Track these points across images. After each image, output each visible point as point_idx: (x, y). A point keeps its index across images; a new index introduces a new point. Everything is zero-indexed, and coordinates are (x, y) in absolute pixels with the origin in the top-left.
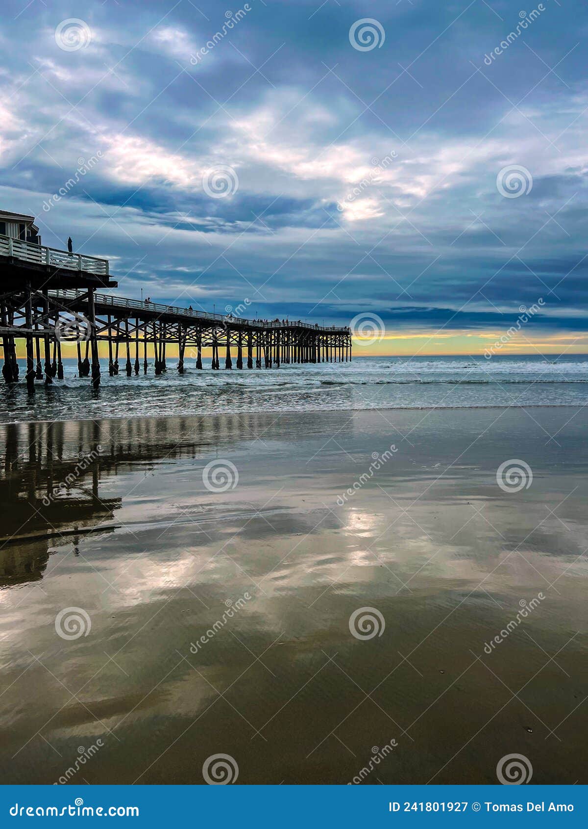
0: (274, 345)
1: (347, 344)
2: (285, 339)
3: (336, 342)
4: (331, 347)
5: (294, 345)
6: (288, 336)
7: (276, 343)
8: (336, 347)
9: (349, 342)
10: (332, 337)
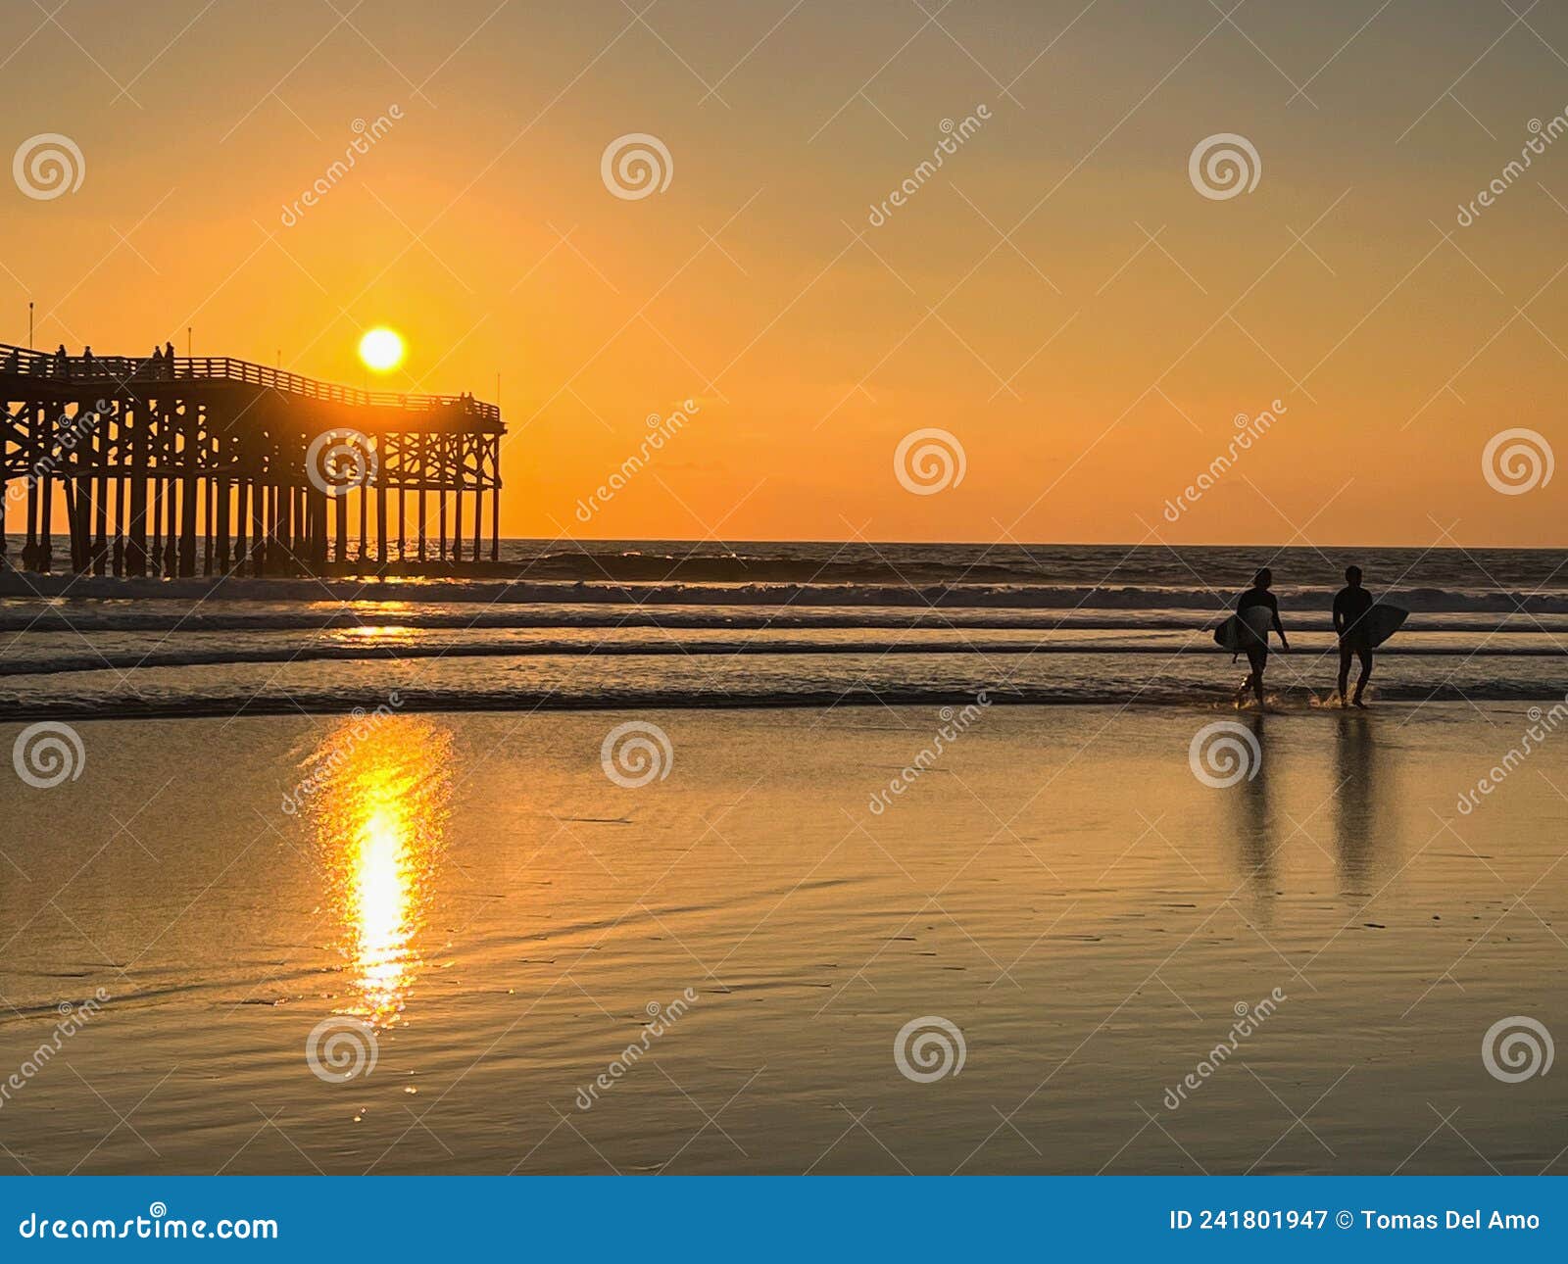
0: (120, 472)
1: (479, 473)
2: (173, 446)
3: (424, 465)
4: (403, 488)
5: (214, 473)
6: (189, 426)
7: (128, 460)
8: (423, 486)
9: (487, 465)
10: (408, 441)
